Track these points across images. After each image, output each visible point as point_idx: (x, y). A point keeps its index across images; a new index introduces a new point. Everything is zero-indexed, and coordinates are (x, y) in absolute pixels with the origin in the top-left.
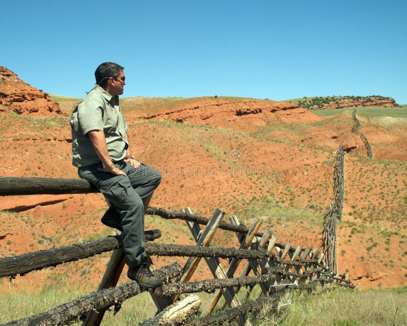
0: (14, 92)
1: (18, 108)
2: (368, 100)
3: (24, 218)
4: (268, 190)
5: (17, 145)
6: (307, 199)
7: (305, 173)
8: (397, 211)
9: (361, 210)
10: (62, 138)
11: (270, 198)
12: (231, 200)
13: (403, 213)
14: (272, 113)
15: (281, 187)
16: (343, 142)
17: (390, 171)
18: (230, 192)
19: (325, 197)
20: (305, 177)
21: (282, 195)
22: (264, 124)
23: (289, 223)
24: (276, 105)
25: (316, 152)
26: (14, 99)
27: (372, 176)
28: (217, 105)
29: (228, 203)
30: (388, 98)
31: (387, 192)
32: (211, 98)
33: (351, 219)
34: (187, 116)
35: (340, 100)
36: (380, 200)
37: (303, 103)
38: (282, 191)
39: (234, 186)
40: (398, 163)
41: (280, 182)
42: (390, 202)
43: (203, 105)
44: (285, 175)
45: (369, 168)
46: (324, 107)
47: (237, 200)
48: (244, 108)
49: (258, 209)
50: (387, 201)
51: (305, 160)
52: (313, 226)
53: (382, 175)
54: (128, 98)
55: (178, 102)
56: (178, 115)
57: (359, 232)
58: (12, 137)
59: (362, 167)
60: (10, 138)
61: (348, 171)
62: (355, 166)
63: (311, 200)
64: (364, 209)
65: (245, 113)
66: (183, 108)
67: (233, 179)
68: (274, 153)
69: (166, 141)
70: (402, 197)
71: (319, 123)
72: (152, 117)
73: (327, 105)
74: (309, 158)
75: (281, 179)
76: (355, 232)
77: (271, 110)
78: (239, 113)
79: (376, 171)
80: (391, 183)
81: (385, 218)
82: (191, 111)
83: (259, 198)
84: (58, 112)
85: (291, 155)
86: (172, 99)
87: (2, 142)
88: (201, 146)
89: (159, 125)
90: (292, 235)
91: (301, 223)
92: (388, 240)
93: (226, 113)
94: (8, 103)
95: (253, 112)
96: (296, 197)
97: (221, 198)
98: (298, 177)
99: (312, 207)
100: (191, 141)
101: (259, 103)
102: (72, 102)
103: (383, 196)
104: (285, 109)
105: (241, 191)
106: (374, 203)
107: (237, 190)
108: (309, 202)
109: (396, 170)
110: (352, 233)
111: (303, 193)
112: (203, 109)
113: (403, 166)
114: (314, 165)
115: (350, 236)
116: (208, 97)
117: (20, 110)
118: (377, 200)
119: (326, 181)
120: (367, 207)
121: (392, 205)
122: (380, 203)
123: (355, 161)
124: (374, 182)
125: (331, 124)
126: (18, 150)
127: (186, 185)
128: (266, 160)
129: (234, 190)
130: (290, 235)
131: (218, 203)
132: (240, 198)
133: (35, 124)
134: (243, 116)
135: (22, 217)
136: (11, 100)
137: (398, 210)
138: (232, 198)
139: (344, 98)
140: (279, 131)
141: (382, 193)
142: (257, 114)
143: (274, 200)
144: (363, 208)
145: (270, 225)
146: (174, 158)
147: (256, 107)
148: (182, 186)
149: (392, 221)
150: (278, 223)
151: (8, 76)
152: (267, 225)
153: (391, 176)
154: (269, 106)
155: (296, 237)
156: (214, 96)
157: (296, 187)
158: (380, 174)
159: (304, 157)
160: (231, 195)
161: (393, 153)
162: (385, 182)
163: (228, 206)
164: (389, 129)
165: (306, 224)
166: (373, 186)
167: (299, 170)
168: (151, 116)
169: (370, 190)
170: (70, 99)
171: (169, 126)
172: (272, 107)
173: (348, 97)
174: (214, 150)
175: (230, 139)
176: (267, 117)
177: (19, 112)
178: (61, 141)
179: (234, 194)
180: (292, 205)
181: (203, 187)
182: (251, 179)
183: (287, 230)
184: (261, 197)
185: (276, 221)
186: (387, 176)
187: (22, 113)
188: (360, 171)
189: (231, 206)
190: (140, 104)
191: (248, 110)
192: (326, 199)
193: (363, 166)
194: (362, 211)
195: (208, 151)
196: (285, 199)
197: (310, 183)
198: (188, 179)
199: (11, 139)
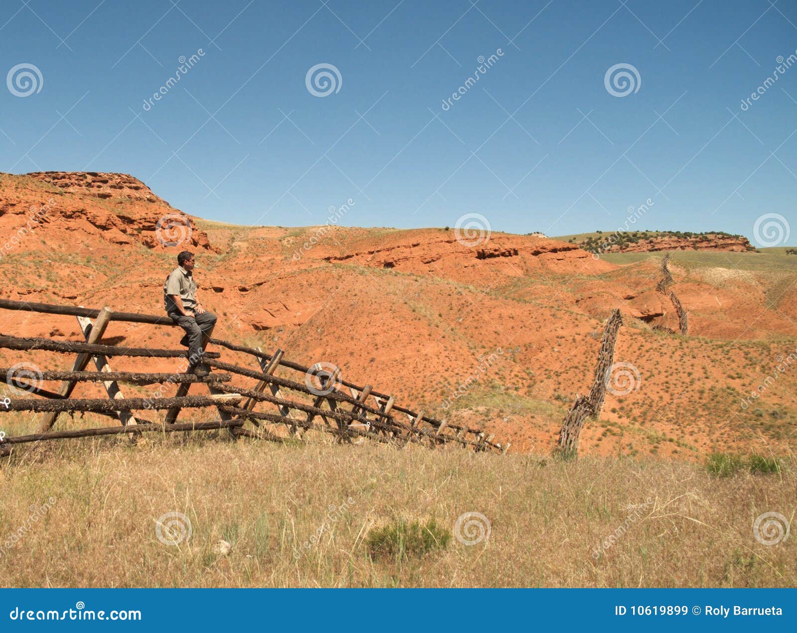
0: (144, 215)
1: (149, 240)
2: (704, 238)
3: (149, 393)
4: (497, 371)
5: (145, 294)
6: (553, 386)
7: (556, 350)
8: (684, 409)
9: (631, 406)
10: (207, 285)
11: (497, 382)
12: (440, 383)
13: (694, 413)
14: (534, 257)
15: (517, 368)
16: (642, 305)
17: (686, 350)
18: (441, 371)
19: (580, 384)
20: (555, 355)
21: (517, 379)
22: (520, 273)
23: (514, 417)
24: (541, 244)
25: (576, 319)
26: (144, 226)
27: (655, 356)
28: (448, 242)
29: (436, 387)
30: (737, 237)
31: (675, 382)
32: (440, 230)
33: (614, 417)
34: (400, 257)
35: (656, 238)
36: (662, 393)
37: (595, 241)
38: (518, 374)
39: (448, 363)
40: (703, 339)
41: (518, 361)
42: (677, 396)
43: (427, 241)
44: (527, 350)
45: (655, 345)
46: (628, 249)
47: (449, 383)
48: (490, 247)
49: (476, 397)
50: (672, 395)
51: (558, 329)
52: (548, 423)
53: (671, 357)
54: (313, 227)
55: (387, 235)
56: (387, 256)
57: (614, 435)
58: (138, 281)
59: (644, 344)
60: (135, 282)
61: (621, 349)
62: (633, 341)
63: (558, 388)
64: (636, 405)
65: (492, 256)
66: (395, 246)
67: (446, 353)
68: (513, 318)
69: (356, 295)
70: (697, 389)
71: (607, 275)
72: (348, 257)
73: (634, 244)
74: (564, 327)
75: (518, 356)
76: (608, 434)
77: (533, 251)
78: (482, 255)
79: (664, 350)
80: (684, 369)
81: (665, 419)
82: (408, 250)
83: (481, 382)
84: (206, 246)
85: (538, 322)
86: (379, 230)
87: (125, 288)
88: (406, 303)
89: (347, 271)
90: (516, 434)
91: (532, 417)
92: (656, 447)
93: (461, 254)
94: (135, 232)
95: (503, 254)
96: (538, 383)
97: (425, 379)
98: (545, 354)
99: (558, 398)
100: (392, 296)
101: (514, 241)
102: (229, 231)
103: (668, 388)
104: (554, 251)
105: (456, 371)
106: (652, 397)
107: (450, 369)
108: (555, 390)
109: (696, 351)
110: (604, 435)
111: (548, 378)
112: (426, 248)
113: (710, 344)
114: (571, 338)
115: (600, 440)
116: (435, 229)
117: (151, 242)
118: (658, 393)
119: (586, 362)
120: (641, 402)
121: (679, 401)
122: (661, 398)
123: (634, 334)
124: (657, 366)
125: (627, 276)
126: (146, 300)
127: (378, 359)
128: (500, 329)
129: (446, 369)
130: (513, 433)
131: (421, 386)
132: (453, 381)
133: (171, 264)
134: (488, 260)
135: (147, 391)
136: (139, 227)
137: (688, 408)
138: (442, 380)
139: (663, 235)
140: (542, 284)
141: (667, 383)
142: (510, 257)
143: (503, 385)
144: (634, 404)
145: (486, 418)
146: (364, 320)
147: (509, 246)
148: (372, 360)
149: (675, 423)
150: (499, 416)
151: (137, 188)
152: (482, 418)
153: (685, 359)
154: (529, 245)
155: (521, 436)
156: (445, 227)
157: (539, 368)
158: (669, 354)
159: (559, 325)
160: (442, 376)
161: (720, 326)
162: (674, 367)
163: (434, 391)
164: (719, 288)
165: (539, 420)
166: (655, 372)
167: (547, 344)
168: (345, 255)
169: (650, 377)
170: (225, 227)
171: (362, 273)
172: (534, 247)
173: (670, 232)
174: (423, 310)
175: (450, 295)
176: (525, 263)
177: (149, 245)
178: (206, 289)
179: (446, 375)
180: (529, 393)
181: (402, 362)
182: (473, 354)
183: (509, 426)
184: (484, 381)
185: (496, 414)
186: (679, 358)
187: (153, 247)
188: (639, 349)
189: (439, 392)
190: (330, 237)
191: (496, 250)
192: (580, 387)
193: (646, 341)
194: (633, 407)
195: (414, 311)
196: (521, 385)
197: (562, 364)
198: (382, 351)
199: (137, 284)
